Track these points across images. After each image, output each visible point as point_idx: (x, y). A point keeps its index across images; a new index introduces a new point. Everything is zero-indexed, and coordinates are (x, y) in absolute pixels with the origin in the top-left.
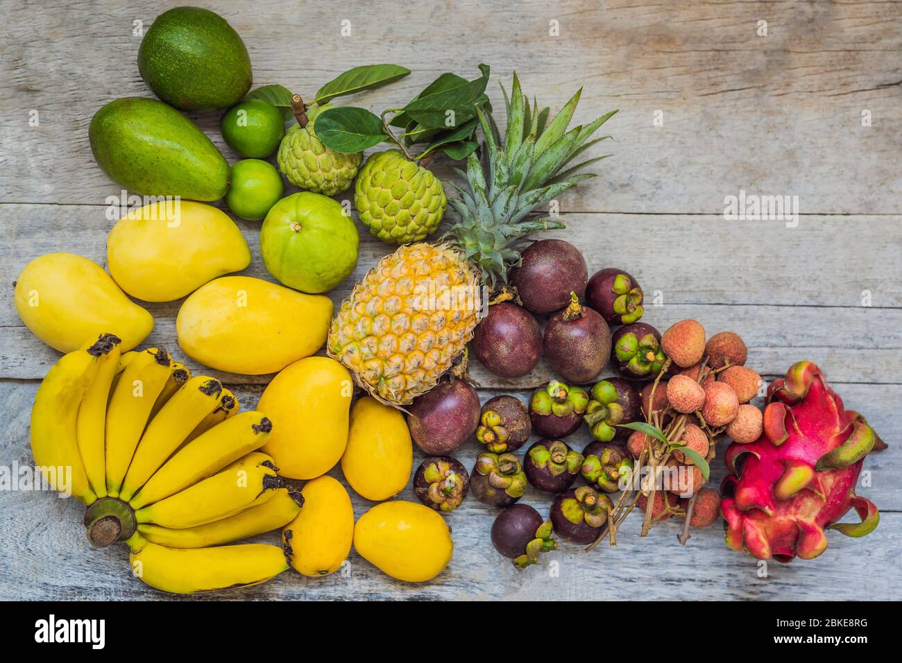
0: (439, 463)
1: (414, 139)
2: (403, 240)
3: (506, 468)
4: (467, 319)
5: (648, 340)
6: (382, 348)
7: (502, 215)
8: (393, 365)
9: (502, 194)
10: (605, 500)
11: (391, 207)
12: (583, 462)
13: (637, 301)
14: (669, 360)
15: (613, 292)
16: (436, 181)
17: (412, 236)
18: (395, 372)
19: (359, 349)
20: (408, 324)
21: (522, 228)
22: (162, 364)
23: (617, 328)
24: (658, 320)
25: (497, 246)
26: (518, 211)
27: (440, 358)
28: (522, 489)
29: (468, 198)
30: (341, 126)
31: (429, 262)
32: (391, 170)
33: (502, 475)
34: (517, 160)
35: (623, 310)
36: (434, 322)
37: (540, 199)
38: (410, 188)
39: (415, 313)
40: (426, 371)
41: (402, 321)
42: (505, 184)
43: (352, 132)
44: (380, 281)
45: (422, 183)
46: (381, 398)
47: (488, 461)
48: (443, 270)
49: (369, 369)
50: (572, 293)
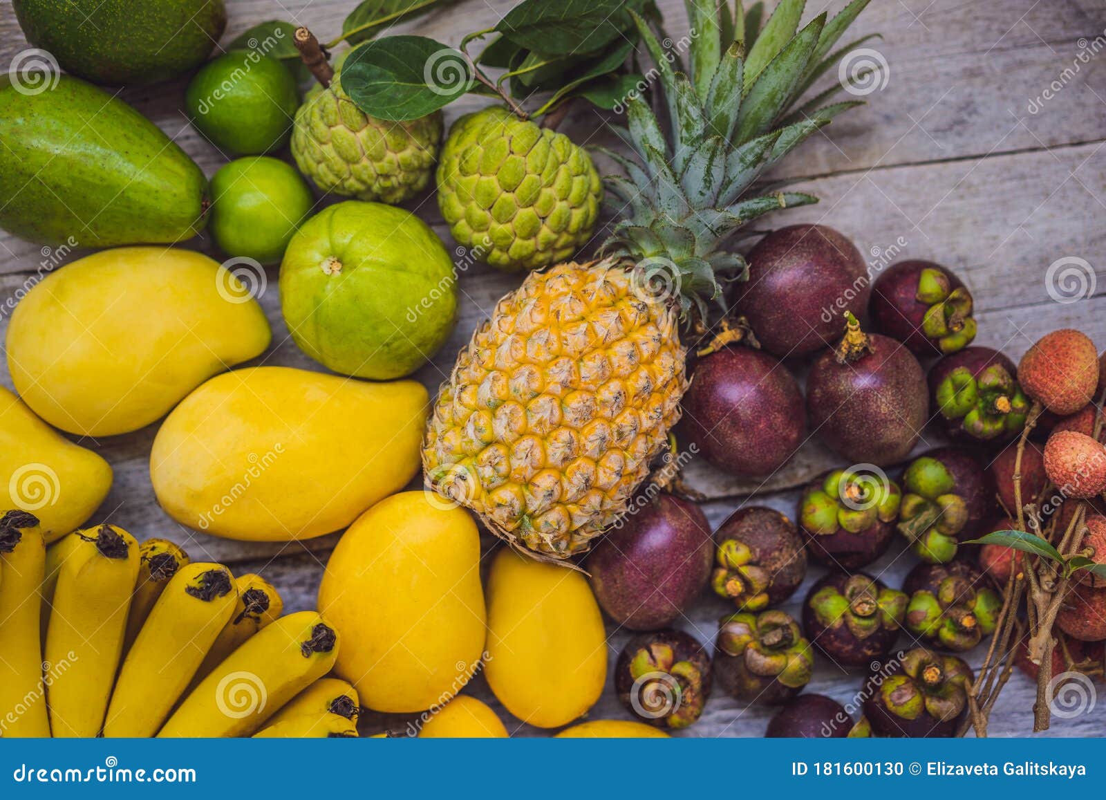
0: (654, 648)
1: (526, 82)
2: (534, 262)
3: (773, 638)
4: (665, 386)
5: (993, 377)
6: (516, 464)
7: (702, 194)
8: (541, 493)
9: (697, 156)
10: (957, 668)
11: (501, 208)
12: (908, 605)
13: (963, 310)
14: (1037, 405)
15: (917, 301)
16: (575, 150)
17: (549, 254)
18: (547, 503)
19: (476, 470)
20: (557, 413)
21: (742, 212)
22: (112, 556)
23: (932, 362)
24: (1001, 337)
25: (699, 251)
26: (730, 182)
27: (626, 464)
28: (806, 670)
29: (637, 173)
30: (391, 74)
31: (580, 295)
32: (493, 141)
33: (766, 651)
34: (715, 92)
35: (942, 330)
36: (604, 403)
37: (766, 155)
38: (529, 169)
39: (566, 391)
40: (604, 490)
41: (544, 408)
42: (699, 137)
43: (410, 82)
44: (499, 342)
45: (551, 157)
46: (530, 550)
47: (739, 630)
48: (608, 306)
49: (499, 505)
50: (847, 314)
